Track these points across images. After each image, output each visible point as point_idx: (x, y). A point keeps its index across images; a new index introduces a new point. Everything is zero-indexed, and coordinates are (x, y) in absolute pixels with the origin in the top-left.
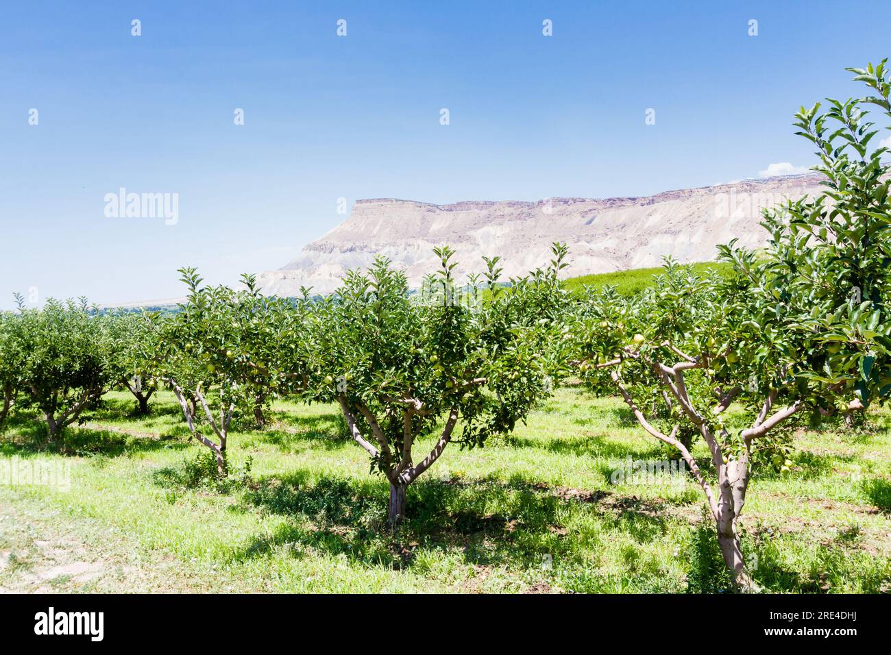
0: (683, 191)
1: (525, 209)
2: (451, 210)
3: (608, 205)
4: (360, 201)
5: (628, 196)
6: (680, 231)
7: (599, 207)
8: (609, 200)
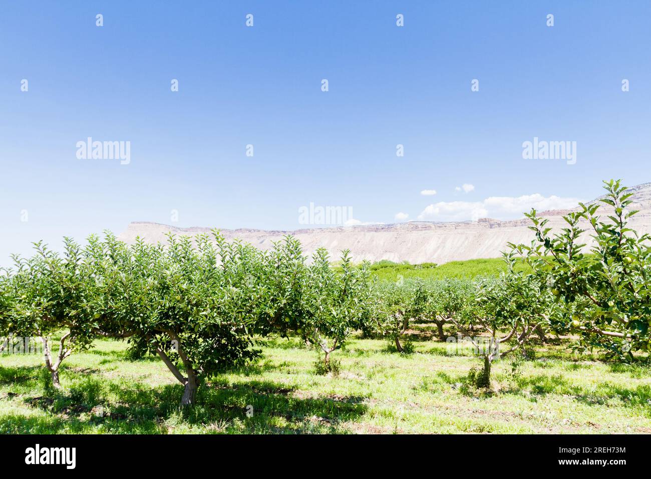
0: (309, 229)
1: (228, 233)
2: (187, 231)
3: (271, 234)
4: (134, 223)
5: (282, 230)
6: (307, 250)
7: (267, 235)
8: (272, 231)
